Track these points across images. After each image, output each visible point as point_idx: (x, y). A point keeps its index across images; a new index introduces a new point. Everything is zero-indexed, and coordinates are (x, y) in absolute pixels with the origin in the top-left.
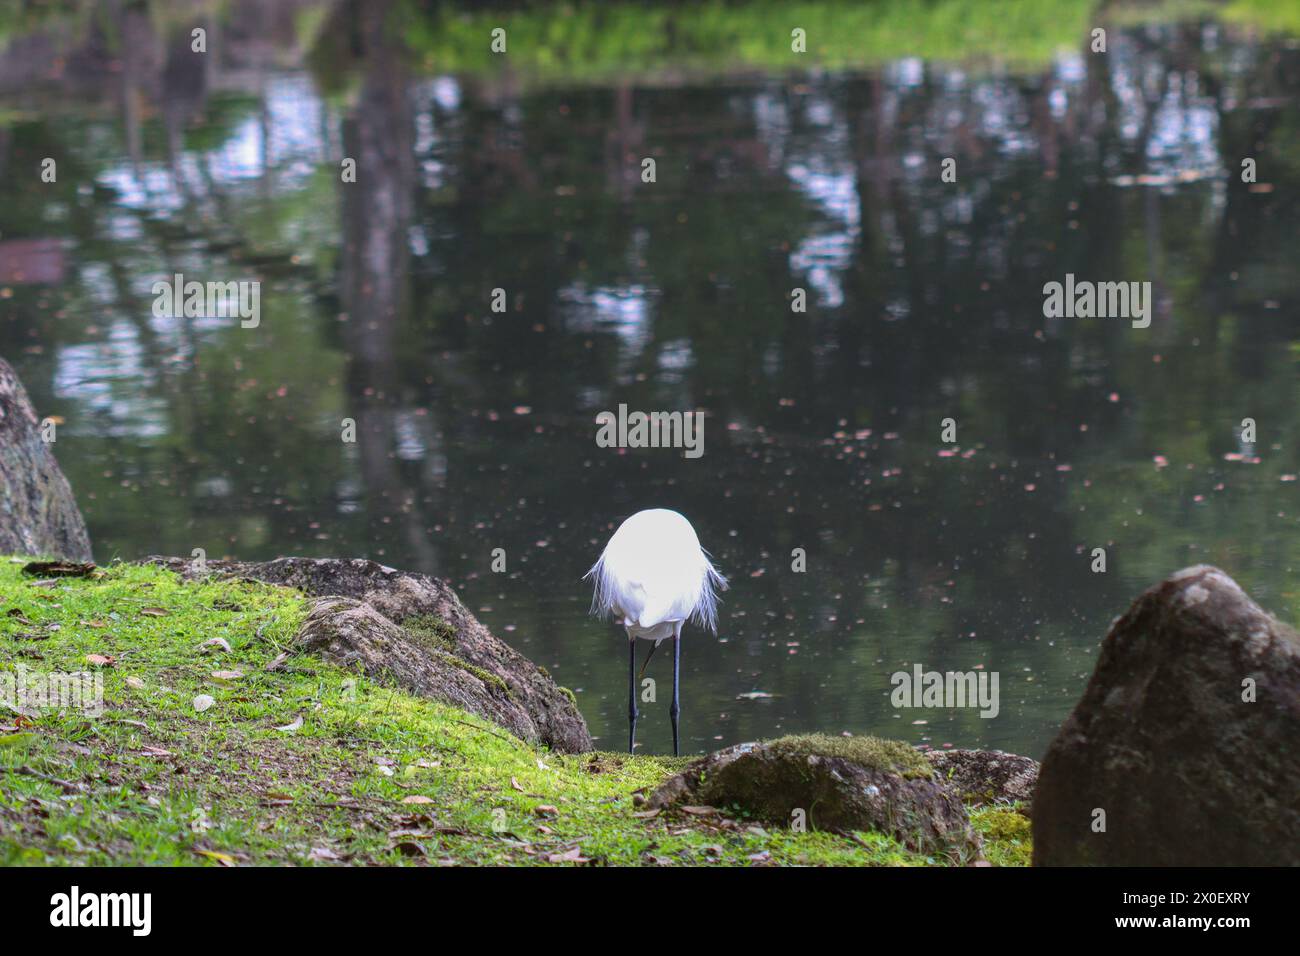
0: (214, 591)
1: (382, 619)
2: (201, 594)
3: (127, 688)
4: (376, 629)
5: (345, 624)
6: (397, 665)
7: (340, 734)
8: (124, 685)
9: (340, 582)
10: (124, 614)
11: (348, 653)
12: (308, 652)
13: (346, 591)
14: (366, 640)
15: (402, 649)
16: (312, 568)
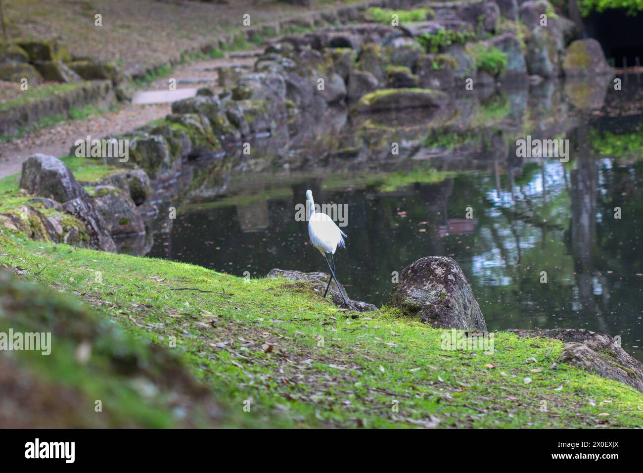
0: (531, 341)
1: (590, 350)
2: (526, 342)
3: (501, 376)
4: (588, 354)
5: (577, 352)
6: (596, 367)
7: (576, 391)
8: (499, 375)
9: (575, 337)
10: (499, 350)
11: (579, 363)
12: (564, 362)
13: (577, 340)
14: (585, 358)
15: (597, 361)
16: (565, 333)
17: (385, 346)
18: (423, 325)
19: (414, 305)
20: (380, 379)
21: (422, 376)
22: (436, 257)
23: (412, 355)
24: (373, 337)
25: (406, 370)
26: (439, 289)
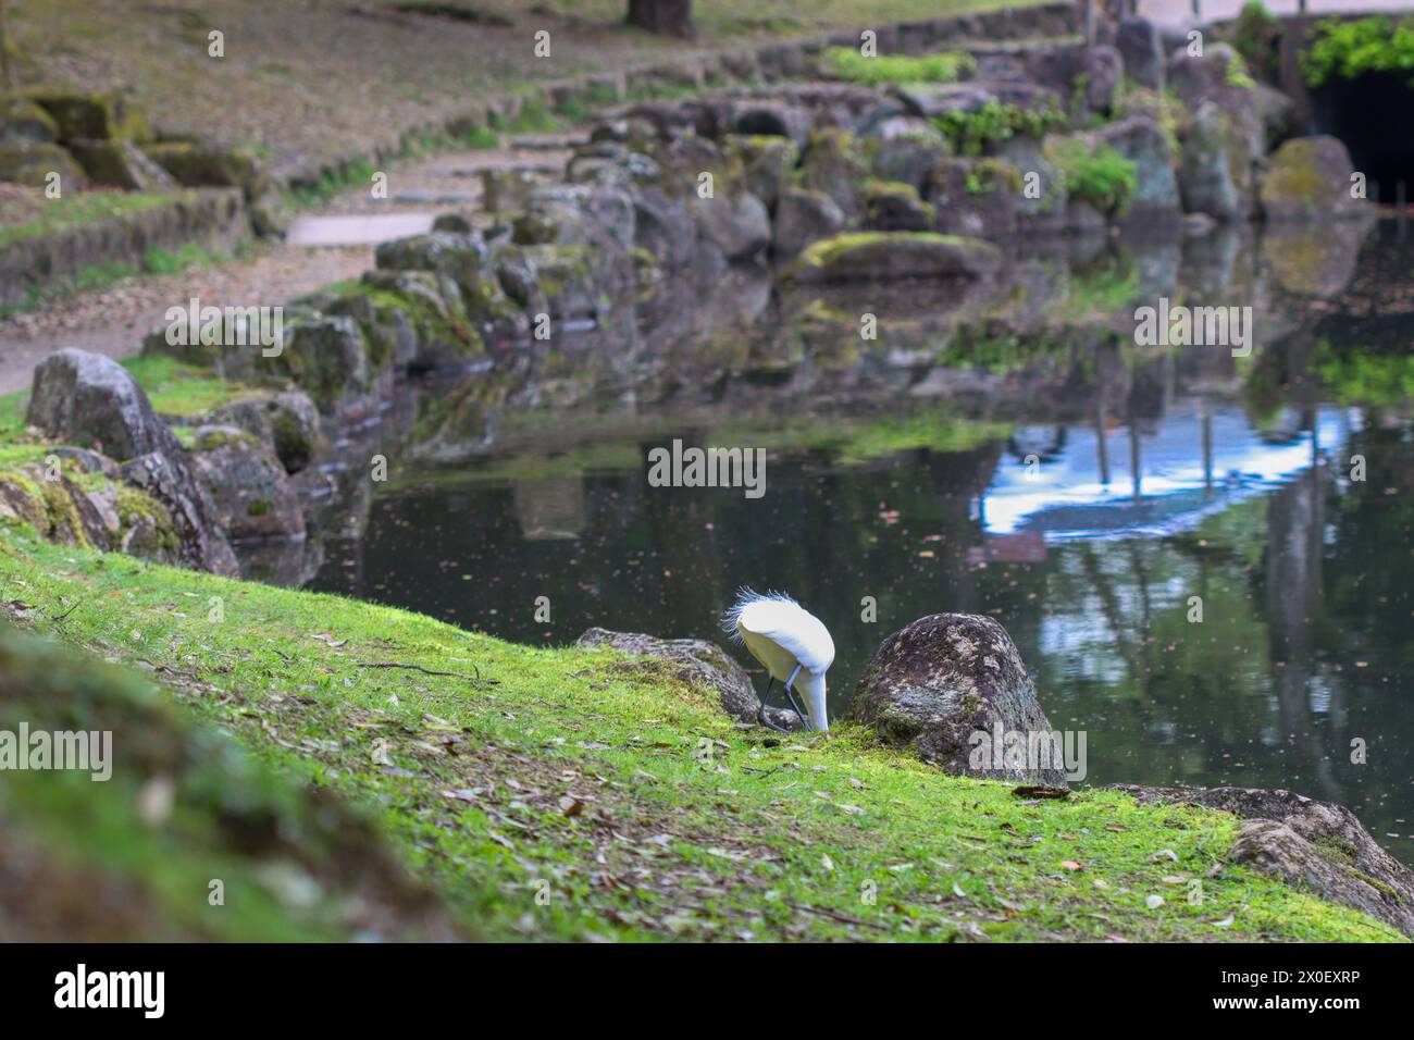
0: (1165, 813)
1: (1298, 838)
2: (1154, 815)
3: (1094, 889)
4: (1293, 846)
5: (1269, 841)
6: (1311, 877)
7: (1263, 930)
8: (1091, 886)
9: (1265, 808)
10: (1092, 829)
11: (1271, 865)
12: (1239, 863)
13: (1270, 815)
14: (1286, 855)
15: (1314, 863)
16: (1243, 797)
17: (837, 812)
18: (923, 766)
19: (906, 721)
20: (822, 885)
21: (916, 882)
22: (960, 615)
23: (895, 834)
24: (810, 790)
25: (882, 869)
26: (962, 688)
